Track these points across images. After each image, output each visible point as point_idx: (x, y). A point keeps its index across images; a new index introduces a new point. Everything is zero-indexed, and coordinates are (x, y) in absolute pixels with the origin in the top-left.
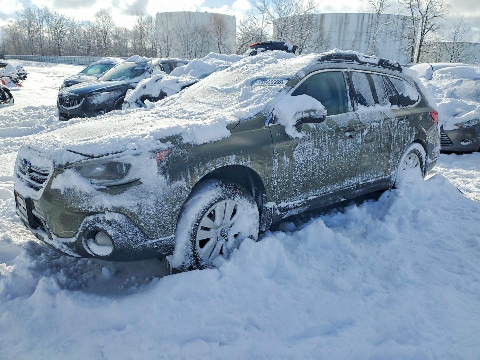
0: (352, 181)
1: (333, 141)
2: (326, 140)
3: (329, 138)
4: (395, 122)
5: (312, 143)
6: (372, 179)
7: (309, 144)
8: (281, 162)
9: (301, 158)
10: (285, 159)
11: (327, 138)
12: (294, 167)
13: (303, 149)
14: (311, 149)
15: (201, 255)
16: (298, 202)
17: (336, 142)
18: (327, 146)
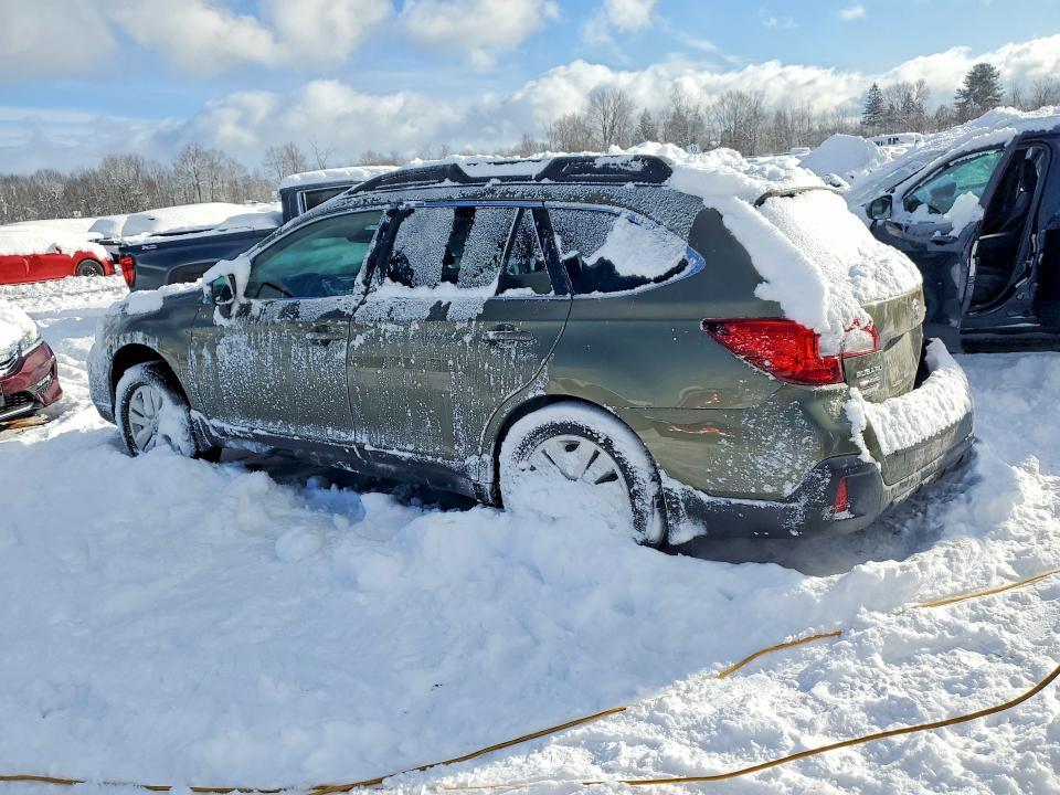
0: (343, 435)
1: (280, 341)
2: (268, 338)
3: (274, 335)
4: (464, 332)
5: (245, 338)
6: (399, 450)
7: (240, 339)
8: (200, 357)
9: (227, 358)
10: (205, 352)
11: (270, 335)
12: (218, 369)
13: (230, 344)
14: (243, 347)
15: (136, 439)
16: (239, 428)
17: (288, 345)
18: (269, 349)
